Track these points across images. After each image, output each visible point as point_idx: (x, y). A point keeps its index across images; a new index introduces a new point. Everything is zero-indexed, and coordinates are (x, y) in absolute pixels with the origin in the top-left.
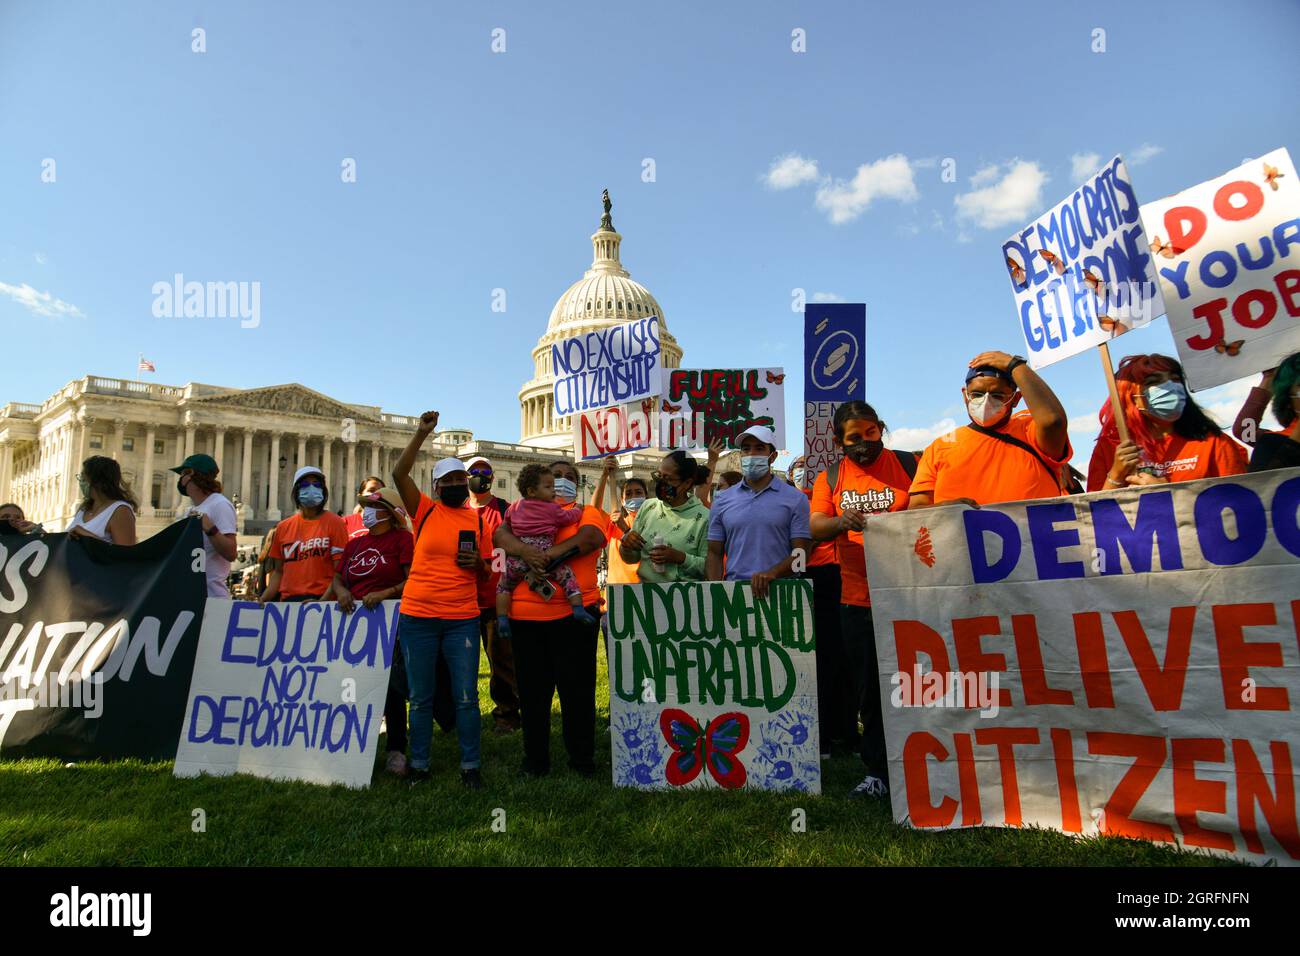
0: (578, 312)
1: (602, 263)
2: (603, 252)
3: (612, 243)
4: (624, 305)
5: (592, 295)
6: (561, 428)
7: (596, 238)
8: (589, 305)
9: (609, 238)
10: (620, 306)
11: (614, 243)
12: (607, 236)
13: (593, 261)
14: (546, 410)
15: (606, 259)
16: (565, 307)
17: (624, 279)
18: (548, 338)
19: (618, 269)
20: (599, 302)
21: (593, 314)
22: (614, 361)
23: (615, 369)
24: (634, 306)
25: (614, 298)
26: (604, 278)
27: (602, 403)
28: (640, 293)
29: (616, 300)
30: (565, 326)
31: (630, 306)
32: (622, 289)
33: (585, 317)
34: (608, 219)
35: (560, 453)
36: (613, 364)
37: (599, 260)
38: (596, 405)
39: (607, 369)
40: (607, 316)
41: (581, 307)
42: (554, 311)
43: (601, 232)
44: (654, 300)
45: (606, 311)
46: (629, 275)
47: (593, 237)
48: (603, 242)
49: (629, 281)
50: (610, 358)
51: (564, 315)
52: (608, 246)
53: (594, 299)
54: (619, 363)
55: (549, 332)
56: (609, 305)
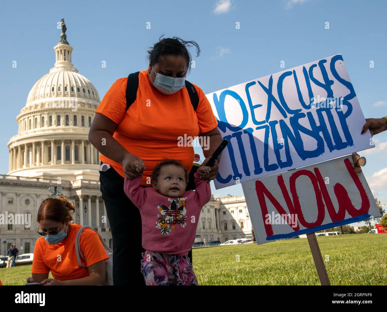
0: (46, 93)
1: (62, 63)
2: (62, 57)
3: (67, 52)
4: (75, 89)
5: (55, 83)
6: (35, 165)
7: (57, 48)
8: (53, 89)
9: (65, 49)
10: (72, 89)
11: (68, 52)
12: (63, 47)
13: (55, 62)
14: (25, 154)
15: (63, 61)
16: (38, 90)
17: (75, 73)
18: (27, 109)
19: (70, 66)
20: (59, 87)
21: (55, 94)
22: (290, 112)
23: (294, 121)
24: (81, 90)
25: (69, 84)
26: (62, 73)
27: (283, 165)
28: (84, 81)
29: (70, 86)
30: (38, 102)
31: (78, 90)
32: (73, 80)
33: (51, 96)
34: (64, 37)
35: (35, 180)
36: (289, 116)
37: (59, 62)
38: (274, 167)
39: (282, 123)
40: (65, 96)
41: (48, 90)
42: (30, 92)
43: (60, 45)
44: (93, 86)
45: (64, 92)
46: (78, 71)
47: (55, 48)
48: (61, 51)
49: (78, 75)
50: (283, 108)
51: (37, 94)
52: (64, 53)
53: (56, 85)
54: (298, 114)
55: (28, 105)
56: (66, 89)
